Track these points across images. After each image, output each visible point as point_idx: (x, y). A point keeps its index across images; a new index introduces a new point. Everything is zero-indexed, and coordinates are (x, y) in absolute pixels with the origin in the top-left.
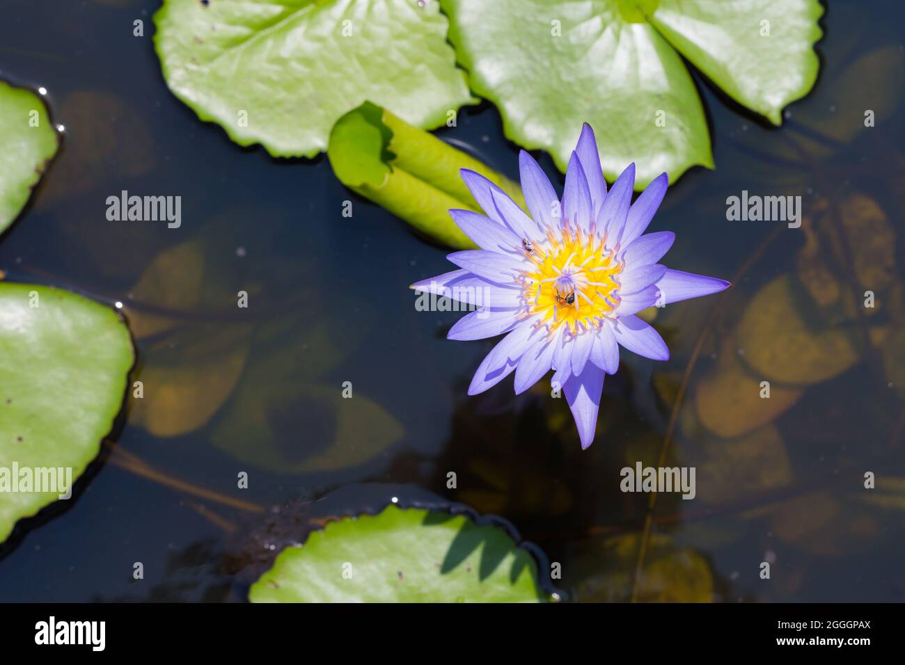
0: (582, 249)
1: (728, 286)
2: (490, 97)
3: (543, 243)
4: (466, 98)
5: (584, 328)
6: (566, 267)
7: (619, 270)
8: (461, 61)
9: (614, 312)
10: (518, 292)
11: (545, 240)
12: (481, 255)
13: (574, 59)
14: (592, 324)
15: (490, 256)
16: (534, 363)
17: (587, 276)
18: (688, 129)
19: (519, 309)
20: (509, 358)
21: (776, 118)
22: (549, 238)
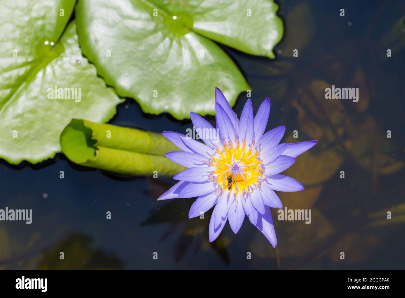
0: (235, 151)
1: (317, 142)
2: (129, 96)
3: (215, 154)
4: (118, 101)
5: (252, 189)
6: (233, 162)
7: (258, 154)
8: (109, 83)
9: (263, 176)
10: (212, 183)
11: (215, 153)
12: (188, 171)
13: (163, 62)
14: (255, 185)
15: (193, 170)
16: (235, 215)
17: (243, 163)
18: (231, 77)
19: (215, 191)
20: (222, 217)
21: (271, 55)
22: (217, 151)
